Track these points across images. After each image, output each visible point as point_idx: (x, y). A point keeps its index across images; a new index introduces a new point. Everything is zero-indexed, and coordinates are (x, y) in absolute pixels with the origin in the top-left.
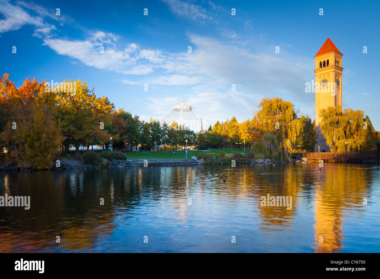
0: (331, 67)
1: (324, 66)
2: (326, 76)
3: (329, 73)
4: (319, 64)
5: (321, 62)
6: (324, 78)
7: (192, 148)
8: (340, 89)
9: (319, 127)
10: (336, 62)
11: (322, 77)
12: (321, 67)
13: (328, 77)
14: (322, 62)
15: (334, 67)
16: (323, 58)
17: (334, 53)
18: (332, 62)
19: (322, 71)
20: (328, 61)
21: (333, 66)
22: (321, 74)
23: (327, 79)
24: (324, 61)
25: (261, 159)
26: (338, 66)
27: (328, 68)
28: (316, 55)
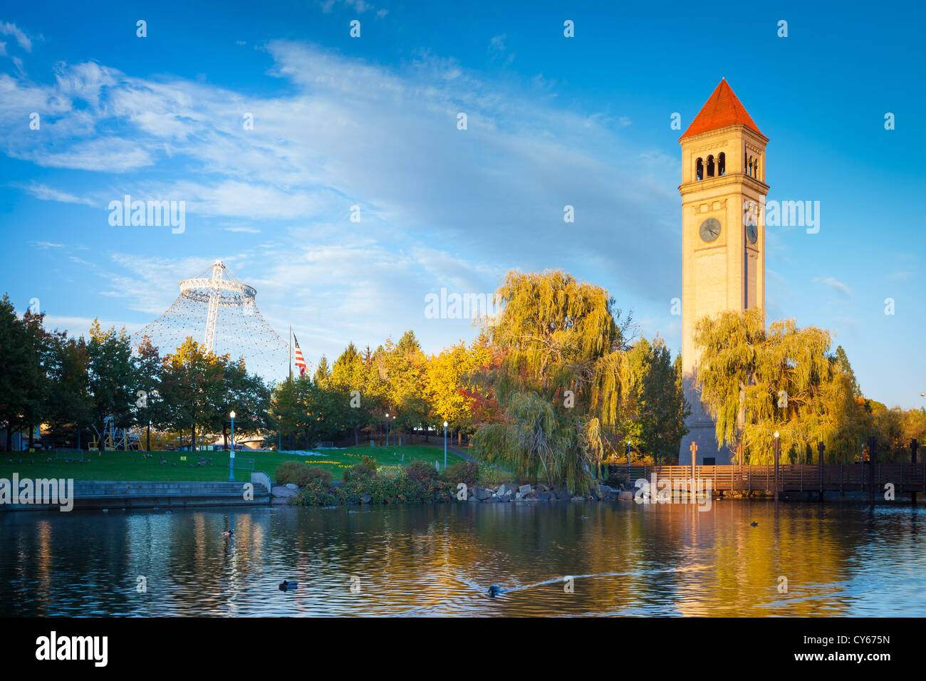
0: (732, 179)
1: (711, 173)
2: (717, 206)
3: (725, 197)
4: (694, 165)
5: (700, 160)
6: (710, 215)
7: (252, 442)
8: (760, 255)
9: (693, 378)
10: (748, 163)
11: (704, 208)
12: (700, 174)
13: (723, 212)
14: (705, 159)
15: (741, 179)
16: (707, 146)
17: (739, 134)
18: (734, 164)
19: (703, 189)
20: (722, 156)
21: (736, 175)
22: (702, 200)
23: (720, 219)
24: (711, 158)
25: (503, 486)
26: (753, 176)
27: (721, 181)
28: (684, 136)
